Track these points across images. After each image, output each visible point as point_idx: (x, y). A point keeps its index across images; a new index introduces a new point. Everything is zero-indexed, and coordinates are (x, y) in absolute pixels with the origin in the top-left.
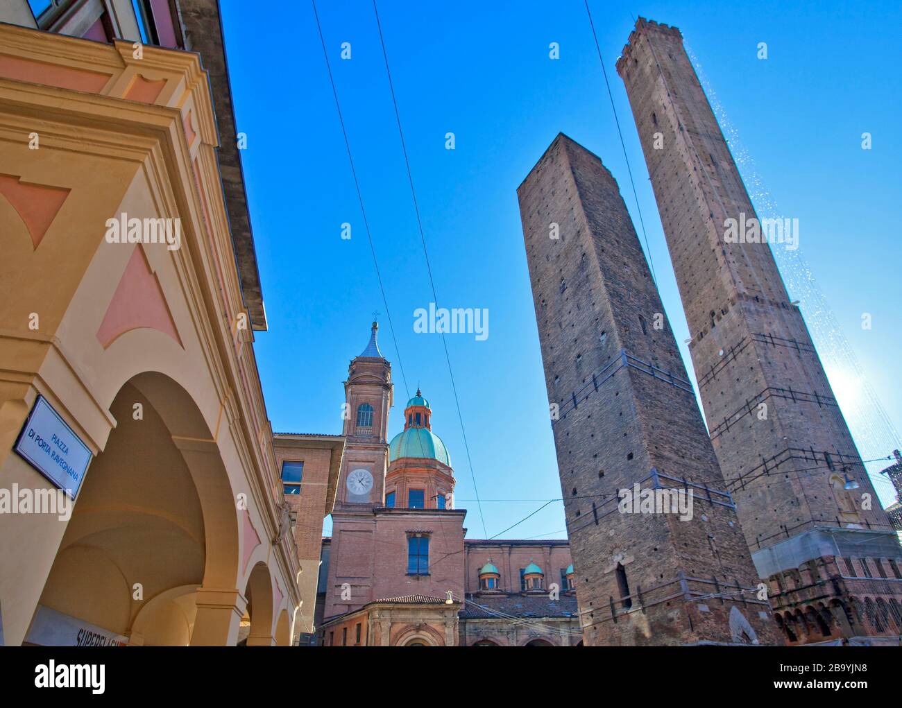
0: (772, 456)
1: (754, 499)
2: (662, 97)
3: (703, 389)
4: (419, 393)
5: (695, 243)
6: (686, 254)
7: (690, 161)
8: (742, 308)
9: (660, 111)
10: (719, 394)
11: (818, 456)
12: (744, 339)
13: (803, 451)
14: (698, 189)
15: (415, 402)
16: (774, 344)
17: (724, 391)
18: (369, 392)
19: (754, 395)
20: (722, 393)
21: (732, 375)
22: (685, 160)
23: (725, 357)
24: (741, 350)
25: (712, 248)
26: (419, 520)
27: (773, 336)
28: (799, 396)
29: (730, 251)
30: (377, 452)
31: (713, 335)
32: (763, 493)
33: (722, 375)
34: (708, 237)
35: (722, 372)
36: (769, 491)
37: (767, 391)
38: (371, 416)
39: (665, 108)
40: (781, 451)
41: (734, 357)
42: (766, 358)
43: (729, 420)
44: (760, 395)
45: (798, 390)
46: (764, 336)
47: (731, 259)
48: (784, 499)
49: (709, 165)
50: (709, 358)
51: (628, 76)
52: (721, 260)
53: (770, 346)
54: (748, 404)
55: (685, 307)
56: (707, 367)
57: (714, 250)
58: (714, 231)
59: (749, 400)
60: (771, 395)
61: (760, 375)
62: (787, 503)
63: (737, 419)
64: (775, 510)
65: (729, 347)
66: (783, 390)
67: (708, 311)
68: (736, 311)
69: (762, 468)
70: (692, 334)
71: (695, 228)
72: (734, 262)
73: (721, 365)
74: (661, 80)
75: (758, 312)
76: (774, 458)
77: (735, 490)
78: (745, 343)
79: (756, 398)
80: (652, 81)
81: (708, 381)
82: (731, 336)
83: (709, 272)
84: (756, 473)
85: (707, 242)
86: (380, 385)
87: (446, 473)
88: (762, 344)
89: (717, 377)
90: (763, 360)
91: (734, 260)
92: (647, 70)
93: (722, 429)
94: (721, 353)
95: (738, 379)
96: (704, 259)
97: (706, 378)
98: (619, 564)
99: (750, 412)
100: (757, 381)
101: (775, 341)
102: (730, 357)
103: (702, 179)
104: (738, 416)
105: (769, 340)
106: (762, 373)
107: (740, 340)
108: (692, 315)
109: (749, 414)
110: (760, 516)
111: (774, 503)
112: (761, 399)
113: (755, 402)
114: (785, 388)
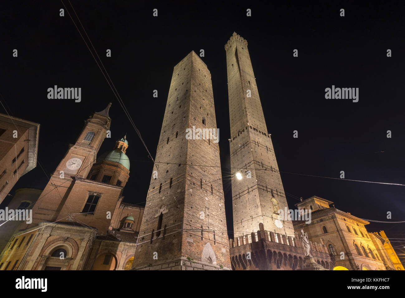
0: (251, 187)
1: (243, 203)
3: (232, 158)
5: (238, 107)
6: (234, 110)
10: (237, 160)
11: (269, 190)
12: (248, 141)
13: (263, 186)
17: (239, 159)
19: (248, 162)
21: (242, 154)
23: (241, 147)
24: (247, 145)
27: (259, 143)
28: (265, 166)
29: (249, 111)
31: (238, 139)
32: (246, 201)
33: (239, 153)
34: (242, 105)
36: (248, 201)
37: (253, 161)
40: (255, 185)
42: (255, 150)
45: (265, 164)
46: (255, 142)
48: (253, 205)
50: (236, 147)
52: (245, 114)
53: (257, 146)
56: (234, 150)
57: (243, 110)
58: (245, 103)
59: (246, 164)
60: (254, 163)
61: (251, 155)
64: (250, 209)
65: (243, 143)
66: (259, 162)
68: (247, 131)
69: (247, 191)
71: (239, 102)
73: (239, 150)
75: (255, 133)
76: (252, 187)
77: (237, 198)
78: (248, 143)
81: (234, 155)
82: (244, 140)
83: (241, 117)
84: (245, 193)
85: (242, 107)
89: (237, 154)
94: (240, 145)
95: (244, 156)
97: (234, 153)
99: (246, 168)
100: (250, 157)
101: (259, 145)
102: (243, 147)
105: (257, 144)
107: (247, 141)
108: (233, 131)
110: (244, 211)
111: (249, 206)
112: (251, 164)
113: (248, 165)
114: (260, 162)
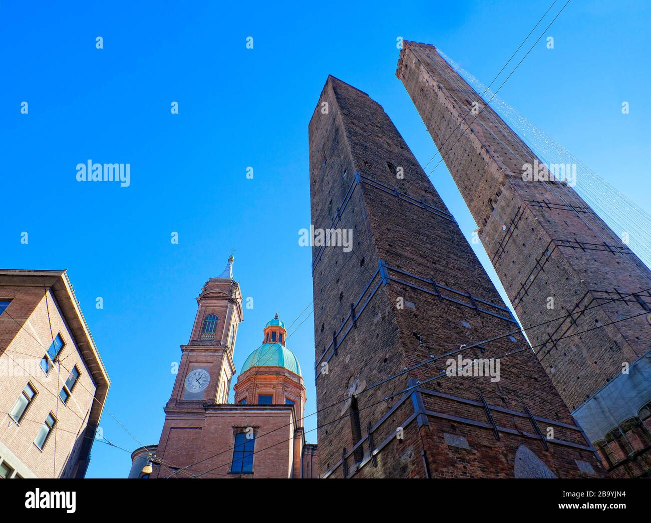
0: (574, 305)
1: (570, 356)
2: (424, 76)
3: (497, 265)
4: (276, 317)
5: (466, 155)
6: (461, 167)
7: (450, 104)
8: (512, 184)
9: (425, 85)
10: (512, 264)
11: (627, 297)
12: (519, 208)
13: (606, 292)
14: (459, 118)
15: (272, 323)
16: (549, 208)
17: (514, 259)
18: (216, 305)
19: (542, 251)
20: (513, 262)
21: (517, 243)
22: (446, 106)
23: (508, 230)
24: (520, 218)
25: (478, 153)
26: (247, 415)
27: (547, 202)
28: (588, 246)
29: (493, 150)
30: (216, 354)
31: (495, 216)
32: (577, 346)
33: (511, 248)
34: (473, 147)
35: (509, 244)
36: (583, 342)
37: (552, 243)
38: (216, 324)
39: (428, 82)
40: (583, 295)
41: (516, 227)
42: (544, 217)
43: (525, 284)
44: (547, 250)
45: (585, 242)
46: (538, 202)
47: (495, 155)
48: (601, 346)
49: (466, 105)
50: (496, 237)
51: (404, 77)
52: (486, 157)
53: (547, 209)
54: (538, 263)
55: (469, 206)
56: (496, 246)
57: (480, 154)
58: (477, 140)
59: (539, 259)
60: (557, 246)
61: (542, 232)
62: (606, 350)
63: (532, 280)
64: (596, 363)
65: (509, 220)
66: (568, 242)
67: (487, 200)
68: (507, 189)
69: (569, 320)
70: (478, 223)
71: (463, 146)
72: (498, 157)
73: (507, 238)
74: (422, 67)
76: (577, 305)
77: (549, 352)
78: (521, 211)
79: (543, 254)
80: (417, 71)
81: (500, 256)
82: (509, 210)
83: (480, 171)
84: (564, 328)
85: (474, 150)
86: (226, 299)
87: (295, 380)
88: (537, 208)
89: (506, 250)
90: (541, 219)
91: (498, 155)
92: (413, 66)
93: (521, 295)
94: (504, 228)
95: (524, 245)
96: (474, 164)
97: (496, 256)
98: (353, 396)
99: (542, 268)
100: (540, 239)
101: (550, 205)
102: (512, 228)
103: (461, 112)
104: (532, 277)
105: (543, 205)
106: (542, 230)
107: (517, 210)
108: (475, 210)
109: (541, 272)
110: (581, 374)
111: (592, 355)
112: (549, 253)
113: (544, 258)
114: (570, 240)
